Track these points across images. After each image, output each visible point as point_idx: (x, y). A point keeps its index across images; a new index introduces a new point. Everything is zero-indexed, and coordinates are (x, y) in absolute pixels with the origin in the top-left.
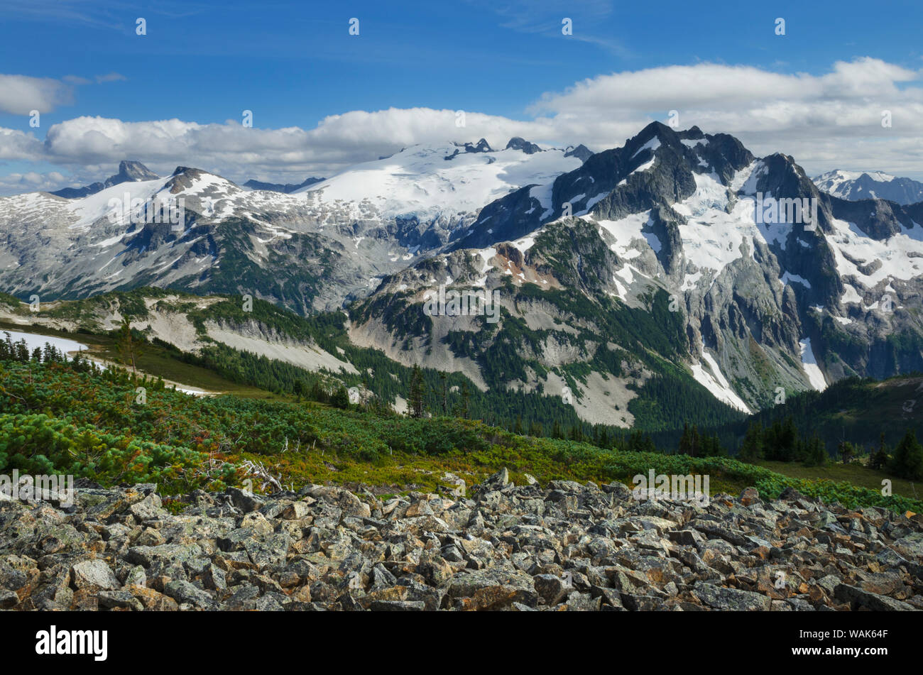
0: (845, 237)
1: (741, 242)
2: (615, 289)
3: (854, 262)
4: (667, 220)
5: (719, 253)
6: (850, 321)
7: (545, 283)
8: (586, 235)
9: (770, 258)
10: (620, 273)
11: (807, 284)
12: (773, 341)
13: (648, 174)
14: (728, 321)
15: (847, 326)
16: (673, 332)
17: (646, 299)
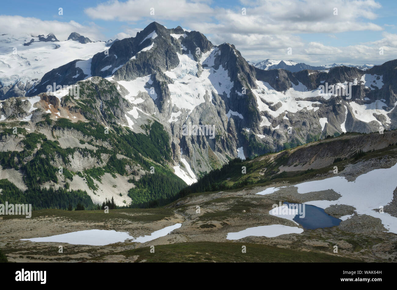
0: (262, 90)
1: (205, 93)
2: (126, 122)
3: (267, 104)
4: (161, 80)
5: (192, 100)
6: (264, 136)
7: (74, 118)
8: (106, 89)
9: (221, 102)
10: (130, 113)
11: (241, 116)
12: (222, 150)
13: (149, 53)
14: (196, 139)
15: (263, 140)
16: (162, 147)
17: (146, 127)
